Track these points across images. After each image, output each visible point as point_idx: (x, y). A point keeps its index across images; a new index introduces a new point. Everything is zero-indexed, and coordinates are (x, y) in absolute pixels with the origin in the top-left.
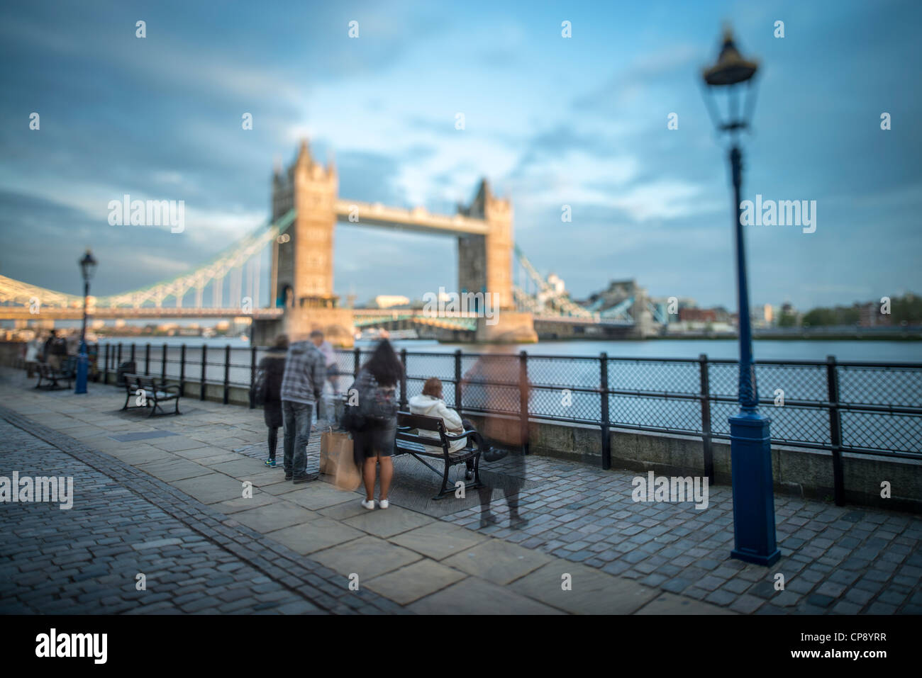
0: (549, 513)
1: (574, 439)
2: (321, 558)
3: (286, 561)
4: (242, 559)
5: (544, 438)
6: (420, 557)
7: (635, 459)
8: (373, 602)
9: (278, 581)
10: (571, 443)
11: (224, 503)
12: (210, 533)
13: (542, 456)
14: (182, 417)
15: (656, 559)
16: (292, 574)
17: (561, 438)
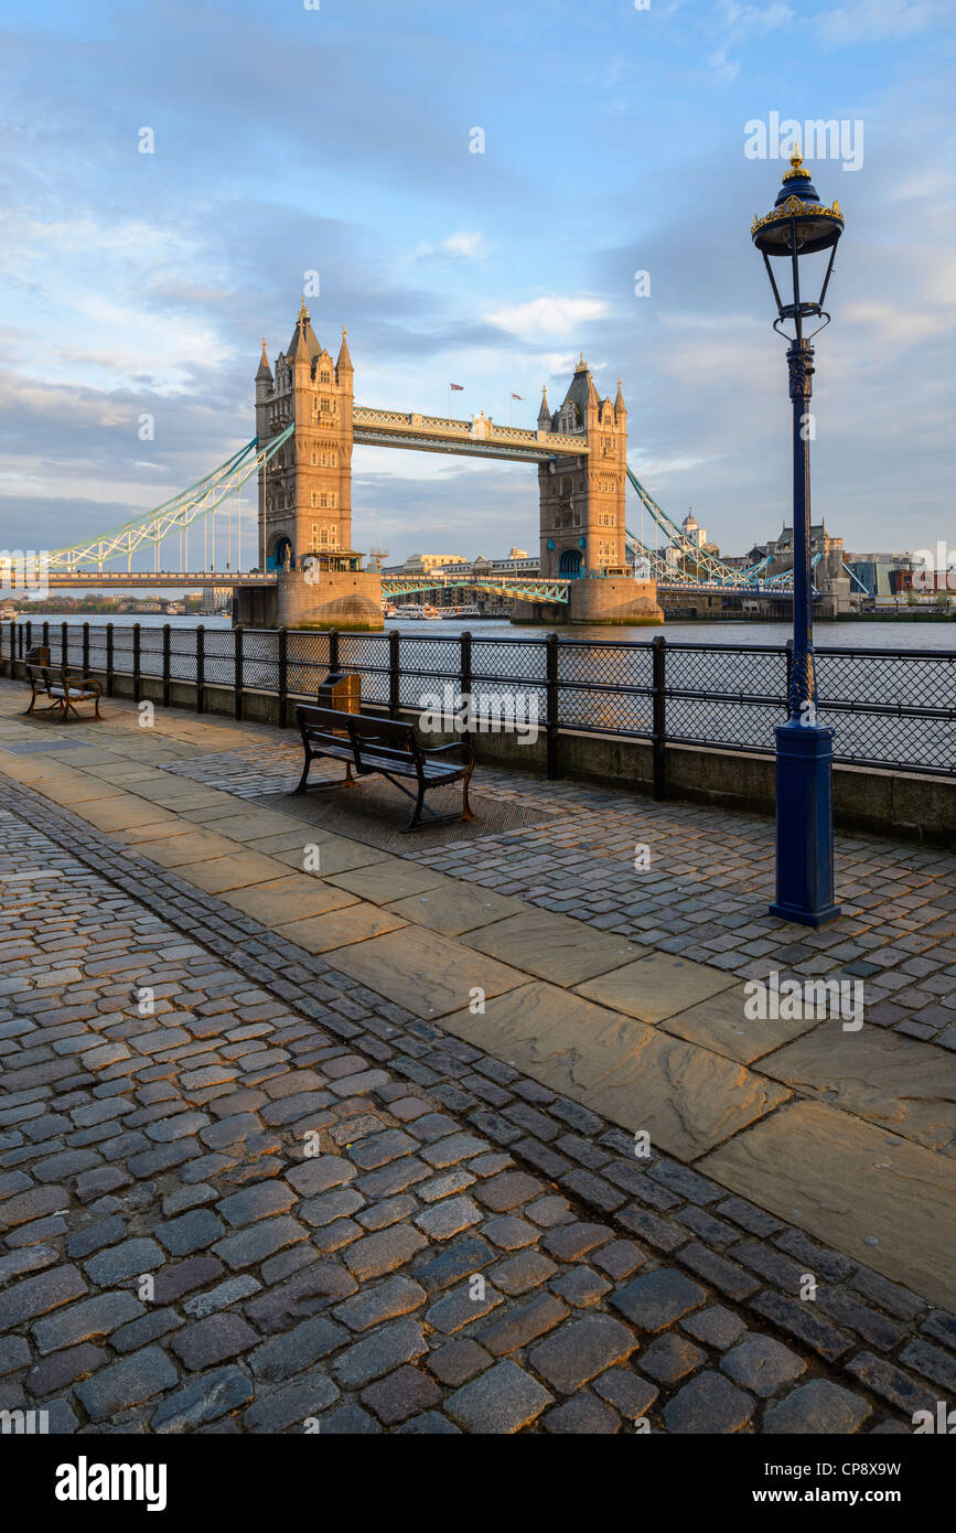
0: (550, 853)
1: (619, 757)
2: (232, 898)
3: (186, 899)
4: (132, 897)
5: (579, 756)
6: (359, 900)
7: (699, 786)
8: (278, 949)
9: (169, 921)
10: (615, 765)
11: (130, 830)
12: (100, 865)
13: (576, 781)
14: (104, 723)
15: (668, 914)
16: (189, 915)
17: (602, 757)
